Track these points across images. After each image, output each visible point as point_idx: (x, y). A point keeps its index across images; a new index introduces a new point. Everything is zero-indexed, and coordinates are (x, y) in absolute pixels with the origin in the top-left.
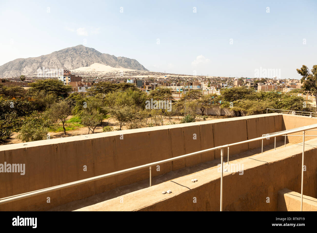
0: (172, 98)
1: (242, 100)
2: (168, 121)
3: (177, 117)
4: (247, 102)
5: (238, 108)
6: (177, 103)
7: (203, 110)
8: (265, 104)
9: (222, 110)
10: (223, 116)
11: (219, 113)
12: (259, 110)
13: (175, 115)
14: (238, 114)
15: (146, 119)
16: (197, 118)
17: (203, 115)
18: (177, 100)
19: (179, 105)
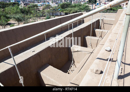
0: (38, 9)
1: (68, 8)
2: (39, 19)
3: (42, 17)
4: (70, 8)
5: (66, 12)
6: (41, 11)
7: (53, 13)
8: (76, 9)
9: (60, 13)
10: (61, 15)
11: (59, 14)
12: (74, 11)
13: (41, 17)
14: (66, 14)
15: (29, 20)
16: (51, 17)
17: (53, 16)
18: (41, 10)
19: (42, 12)
